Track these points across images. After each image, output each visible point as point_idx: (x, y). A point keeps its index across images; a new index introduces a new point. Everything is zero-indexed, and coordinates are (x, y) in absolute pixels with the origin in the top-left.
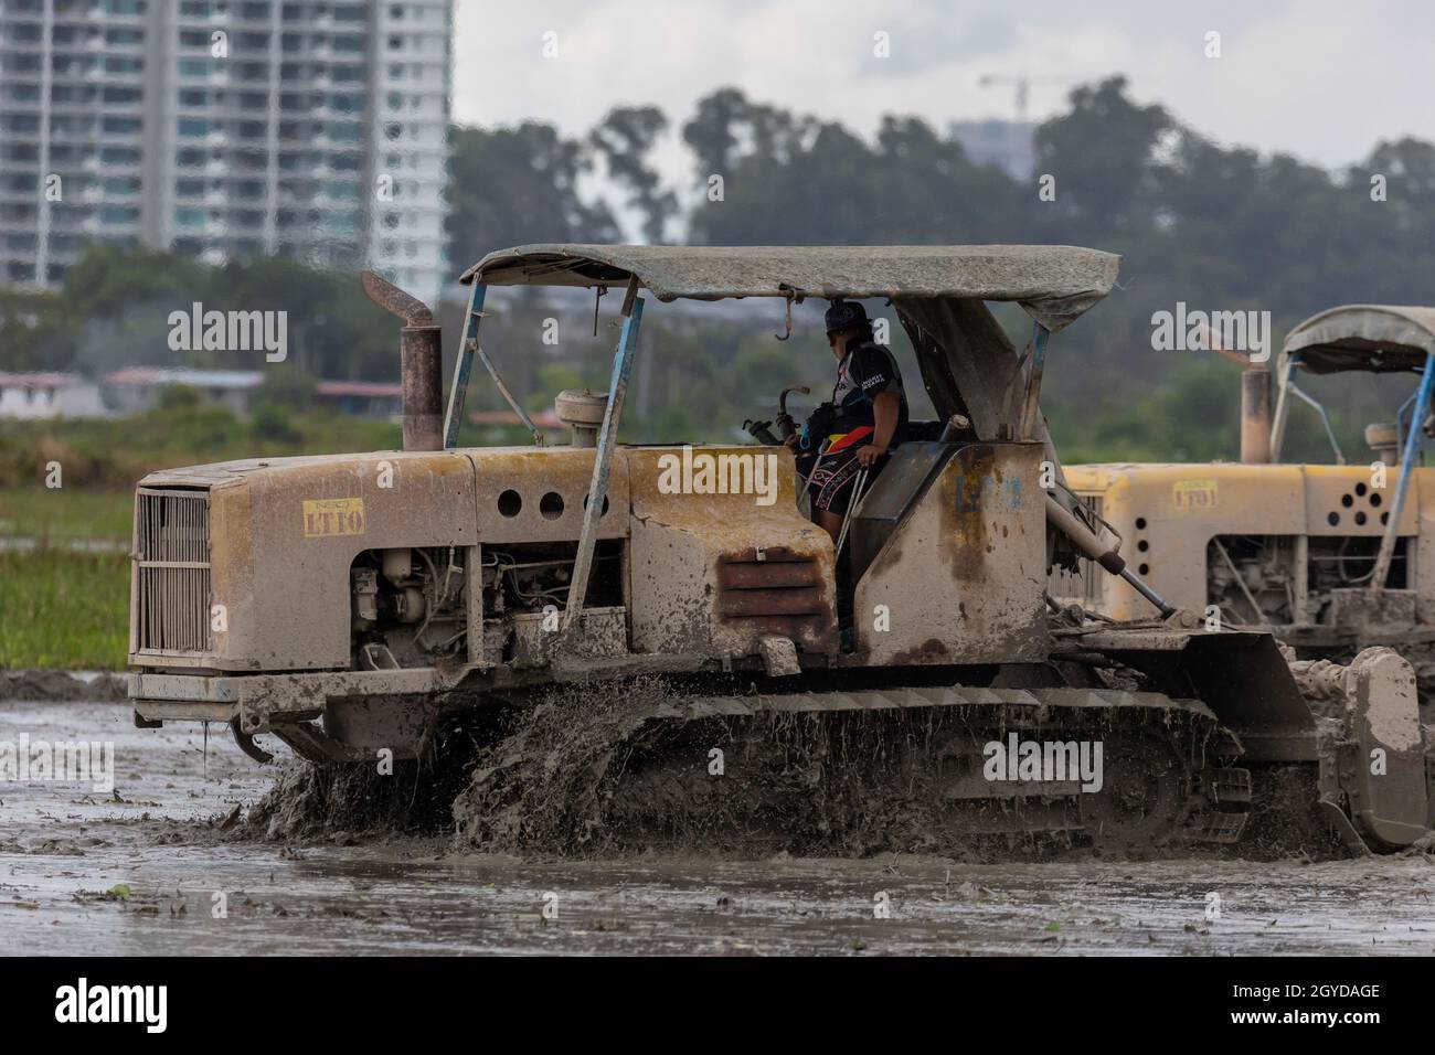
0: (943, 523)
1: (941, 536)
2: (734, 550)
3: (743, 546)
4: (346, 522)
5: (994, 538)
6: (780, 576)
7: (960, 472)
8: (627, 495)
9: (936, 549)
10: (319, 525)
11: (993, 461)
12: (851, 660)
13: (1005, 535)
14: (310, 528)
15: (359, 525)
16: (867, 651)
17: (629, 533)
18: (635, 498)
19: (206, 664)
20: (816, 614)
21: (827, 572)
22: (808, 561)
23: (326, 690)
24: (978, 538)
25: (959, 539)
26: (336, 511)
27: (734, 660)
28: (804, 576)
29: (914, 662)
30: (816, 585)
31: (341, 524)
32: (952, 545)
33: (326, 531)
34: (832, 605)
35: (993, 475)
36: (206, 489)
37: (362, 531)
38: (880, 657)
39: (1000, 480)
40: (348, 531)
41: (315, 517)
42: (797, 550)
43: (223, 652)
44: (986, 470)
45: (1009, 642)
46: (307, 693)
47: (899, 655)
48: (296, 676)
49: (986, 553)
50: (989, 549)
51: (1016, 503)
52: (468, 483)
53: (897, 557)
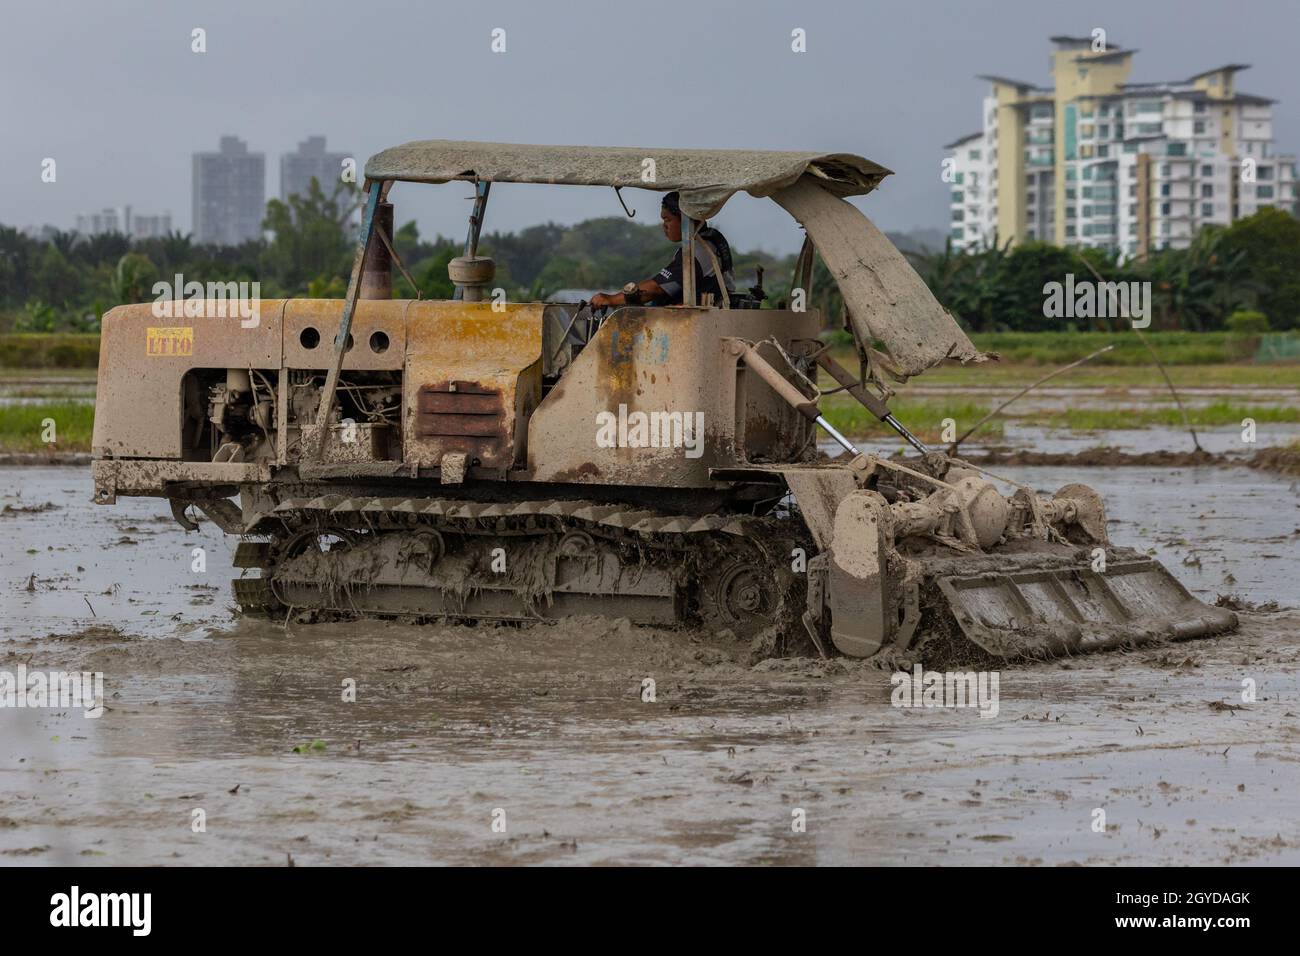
0: (601, 368)
1: (599, 380)
2: (433, 382)
3: (442, 379)
4: (178, 345)
5: (642, 382)
6: (467, 404)
7: (616, 329)
8: (403, 336)
9: (594, 391)
10: (158, 347)
11: (645, 321)
12: (520, 476)
13: (653, 382)
14: (151, 349)
15: (189, 348)
16: (534, 470)
17: (404, 366)
18: (411, 338)
20: (495, 437)
21: (508, 403)
22: (494, 394)
23: (163, 474)
24: (630, 383)
25: (614, 383)
26: (172, 336)
27: (420, 469)
28: (487, 406)
29: (572, 481)
30: (497, 414)
31: (174, 346)
32: (608, 388)
33: (163, 351)
34: (509, 430)
35: (645, 333)
37: (190, 354)
38: (544, 473)
39: (650, 336)
40: (179, 353)
41: (156, 341)
42: (484, 385)
44: (638, 328)
45: (653, 469)
46: (148, 475)
47: (560, 474)
48: (139, 462)
49: (636, 395)
50: (639, 393)
51: (663, 357)
52: (277, 321)
53: (560, 395)
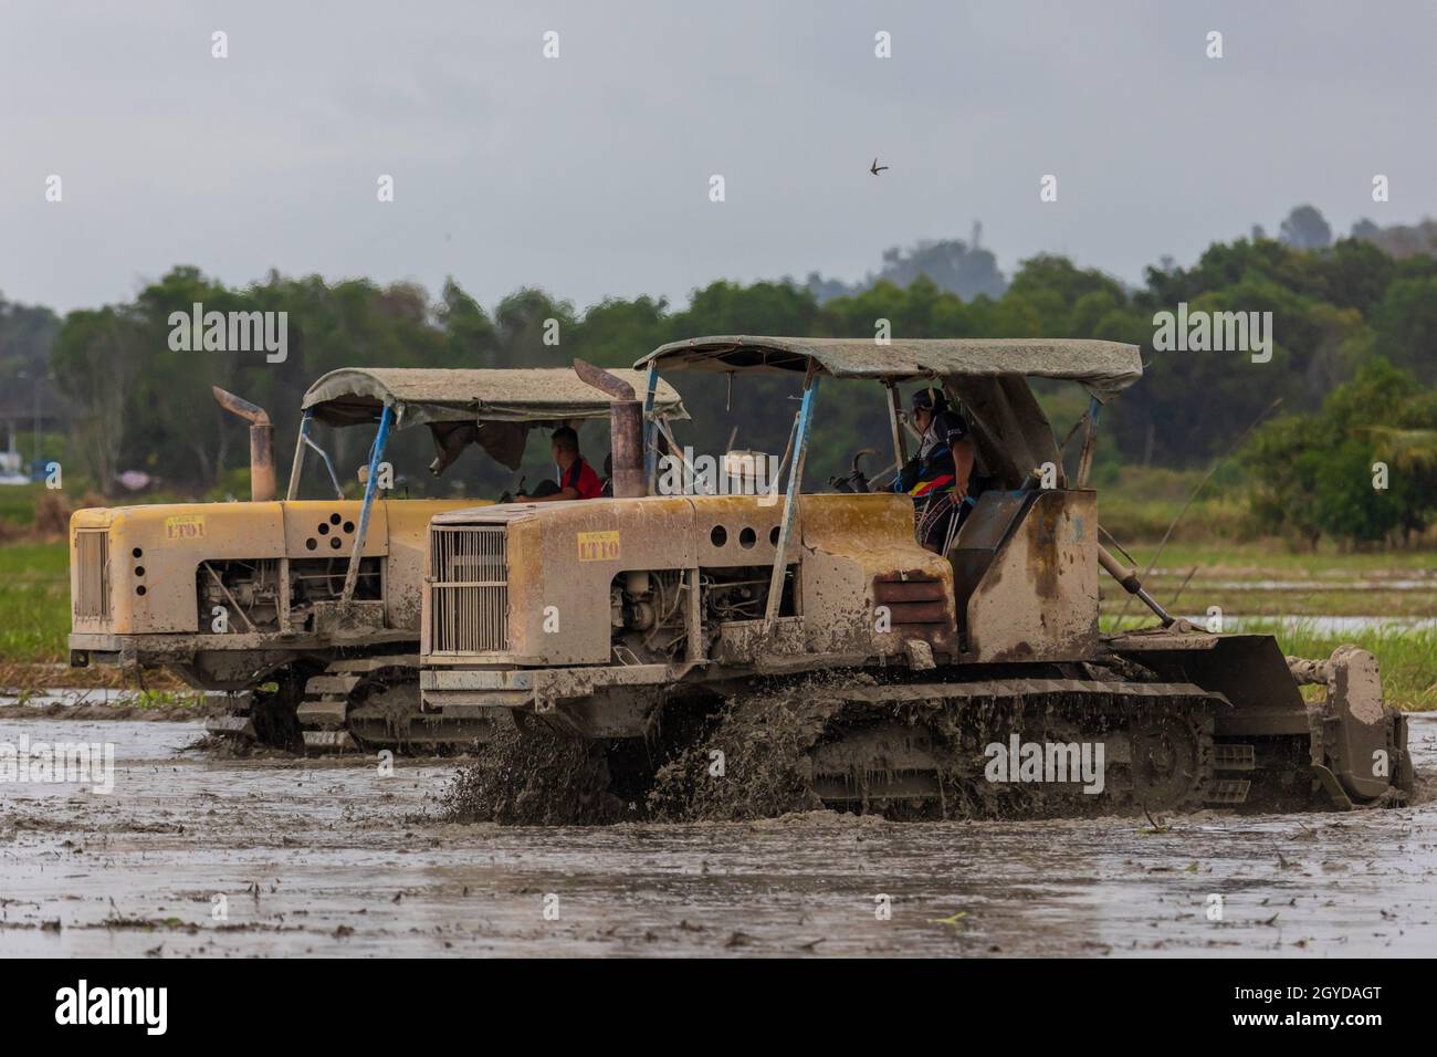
0: (1029, 551)
1: (1028, 563)
2: (885, 572)
3: (891, 569)
4: (607, 549)
5: (1063, 562)
6: (917, 592)
7: (1041, 512)
8: (799, 530)
9: (1025, 573)
10: (589, 552)
11: (1063, 504)
12: (967, 658)
13: (1072, 562)
14: (583, 554)
15: (616, 551)
16: (977, 651)
17: (801, 560)
18: (805, 532)
19: (503, 660)
20: (942, 623)
21: (949, 589)
22: (935, 581)
23: (593, 681)
24: (1053, 564)
25: (1041, 564)
26: (600, 541)
27: (888, 657)
28: (932, 593)
29: (1010, 660)
30: (942, 600)
31: (604, 551)
32: (1036, 569)
33: (594, 556)
34: (953, 615)
35: (1064, 515)
36: (504, 524)
37: (618, 557)
38: (987, 655)
39: (1068, 519)
40: (609, 557)
41: (587, 546)
42: (928, 573)
43: (521, 651)
44: (1059, 512)
45: (1075, 645)
46: (581, 683)
47: (1001, 654)
48: (573, 670)
49: (1058, 575)
50: (1061, 573)
51: (1079, 537)
52: (691, 520)
53: (998, 579)
